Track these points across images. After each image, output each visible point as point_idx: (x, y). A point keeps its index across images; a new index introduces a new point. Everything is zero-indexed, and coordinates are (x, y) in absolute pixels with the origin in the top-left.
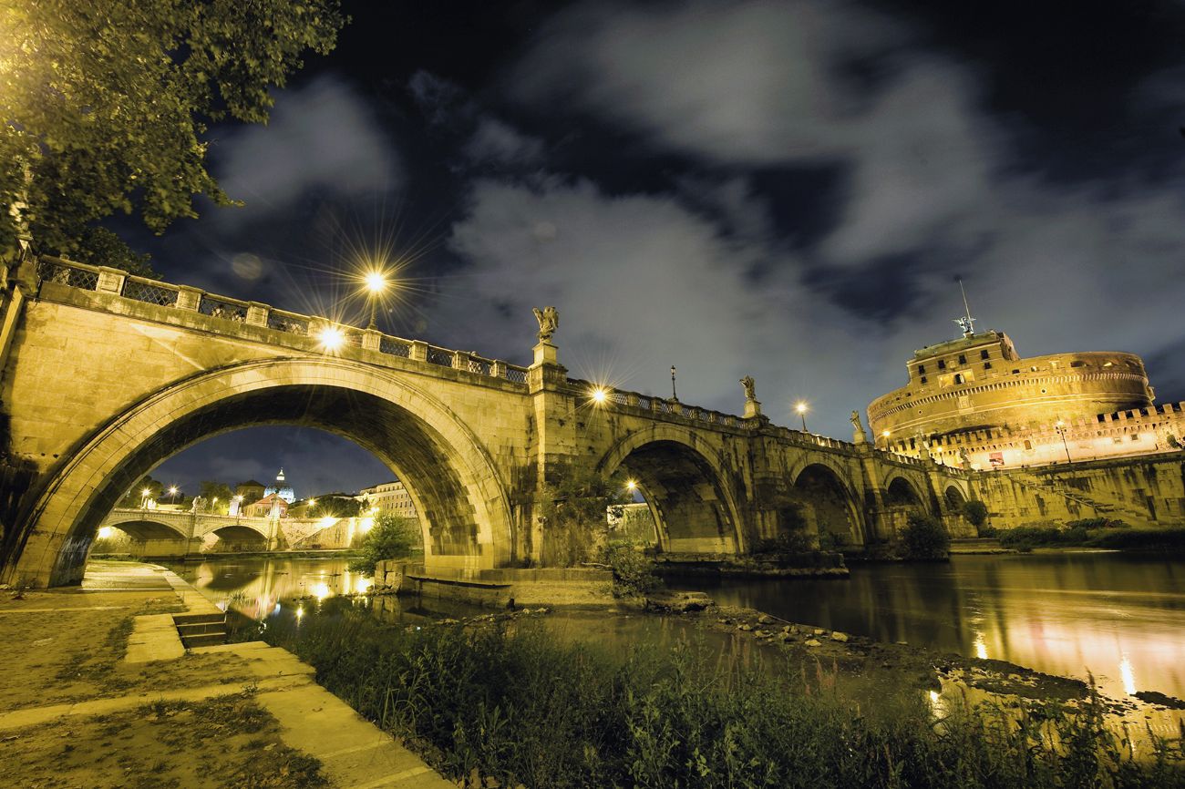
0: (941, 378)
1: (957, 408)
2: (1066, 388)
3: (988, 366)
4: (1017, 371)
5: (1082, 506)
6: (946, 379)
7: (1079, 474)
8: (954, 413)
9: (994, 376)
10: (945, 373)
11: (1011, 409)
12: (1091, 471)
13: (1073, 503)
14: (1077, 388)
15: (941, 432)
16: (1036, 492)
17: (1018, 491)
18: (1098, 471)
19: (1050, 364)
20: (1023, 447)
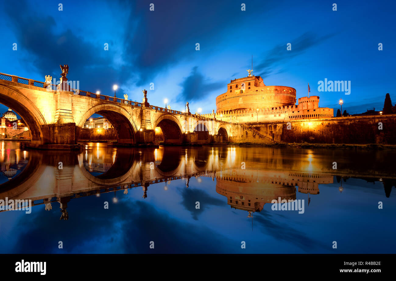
0: (236, 91)
1: (238, 101)
2: (270, 97)
3: (249, 88)
4: (257, 91)
5: (257, 135)
6: (238, 91)
7: (258, 126)
8: (237, 103)
9: (250, 92)
10: (237, 89)
11: (253, 103)
12: (261, 125)
13: (254, 134)
14: (273, 98)
15: (233, 109)
16: (246, 130)
17: (242, 130)
18: (263, 125)
19: (267, 89)
20: (251, 115)
